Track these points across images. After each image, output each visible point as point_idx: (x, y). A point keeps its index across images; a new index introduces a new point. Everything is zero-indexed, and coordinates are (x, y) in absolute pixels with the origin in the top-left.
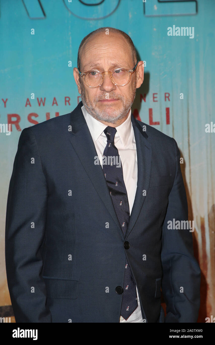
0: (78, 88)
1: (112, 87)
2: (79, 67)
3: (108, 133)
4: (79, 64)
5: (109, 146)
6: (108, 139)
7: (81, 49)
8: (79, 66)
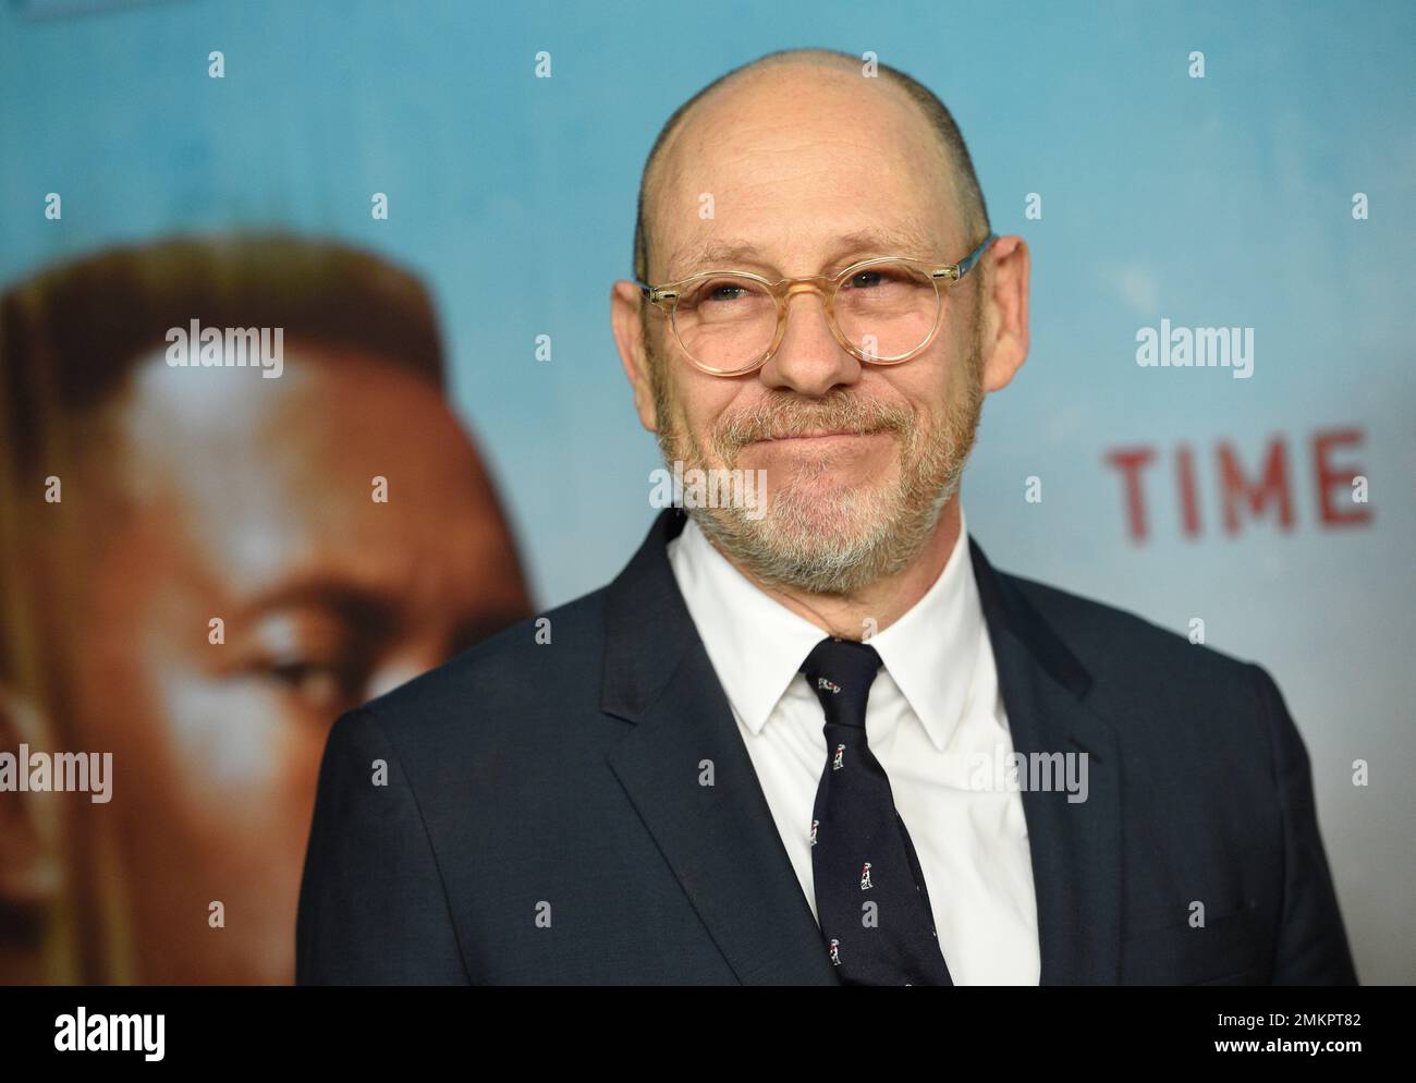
0: (639, 401)
1: (833, 366)
2: (640, 270)
3: (824, 683)
4: (645, 251)
5: (838, 761)
6: (827, 718)
7: (658, 165)
8: (641, 262)
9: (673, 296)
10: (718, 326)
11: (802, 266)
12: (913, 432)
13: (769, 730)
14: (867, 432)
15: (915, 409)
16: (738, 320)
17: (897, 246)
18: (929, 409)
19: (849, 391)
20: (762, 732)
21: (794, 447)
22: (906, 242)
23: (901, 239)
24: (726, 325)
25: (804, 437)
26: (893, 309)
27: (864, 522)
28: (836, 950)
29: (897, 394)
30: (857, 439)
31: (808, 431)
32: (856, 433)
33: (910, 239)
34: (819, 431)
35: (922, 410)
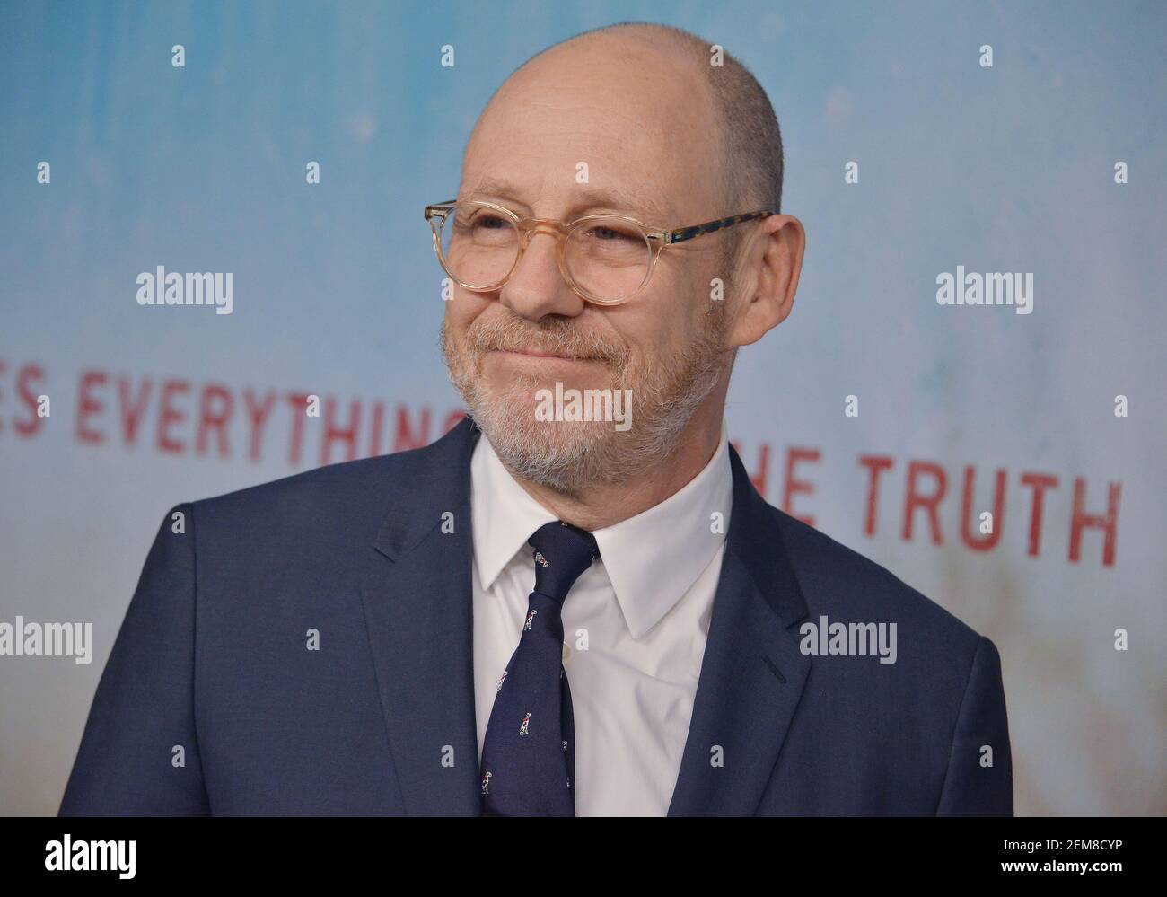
3: (539, 557)
5: (528, 625)
9: (440, 216)
10: (481, 248)
11: (549, 210)
12: (623, 367)
13: (498, 590)
14: (579, 358)
15: (628, 347)
16: (496, 246)
17: (629, 208)
18: (641, 349)
19: (571, 322)
20: (491, 589)
21: (515, 360)
22: (639, 205)
23: (636, 202)
24: (486, 249)
25: (525, 353)
26: (620, 260)
27: (569, 434)
28: (488, 781)
29: (613, 331)
30: (571, 363)
31: (529, 349)
32: (569, 358)
33: (644, 204)
34: (538, 350)
35: (635, 349)
